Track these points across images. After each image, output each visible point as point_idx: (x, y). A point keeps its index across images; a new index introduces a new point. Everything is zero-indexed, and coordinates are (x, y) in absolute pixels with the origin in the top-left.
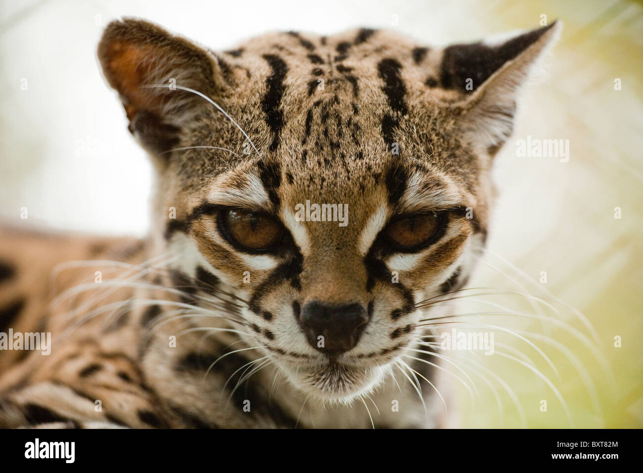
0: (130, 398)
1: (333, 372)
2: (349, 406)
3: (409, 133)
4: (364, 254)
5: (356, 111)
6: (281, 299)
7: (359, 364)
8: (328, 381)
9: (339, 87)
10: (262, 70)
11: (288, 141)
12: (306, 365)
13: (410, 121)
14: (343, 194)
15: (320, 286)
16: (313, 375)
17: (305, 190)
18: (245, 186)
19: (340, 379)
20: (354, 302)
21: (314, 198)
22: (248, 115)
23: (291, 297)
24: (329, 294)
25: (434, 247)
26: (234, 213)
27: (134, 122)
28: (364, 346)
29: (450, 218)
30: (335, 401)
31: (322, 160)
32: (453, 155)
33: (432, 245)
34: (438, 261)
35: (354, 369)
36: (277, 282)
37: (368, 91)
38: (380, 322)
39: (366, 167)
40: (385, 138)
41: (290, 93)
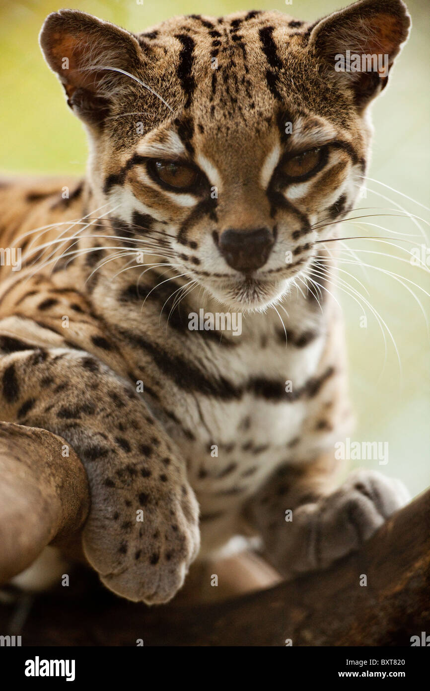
0: (84, 326)
1: (248, 287)
2: (264, 312)
3: (288, 85)
4: (266, 187)
5: (247, 71)
6: (203, 230)
7: (270, 278)
8: (245, 294)
9: (233, 54)
10: (175, 47)
11: (199, 100)
12: (226, 283)
13: (287, 74)
14: (244, 139)
15: (233, 217)
16: (232, 290)
17: (214, 138)
18: (167, 140)
19: (255, 292)
20: (261, 227)
21: (222, 144)
22: (167, 83)
23: (211, 229)
24: (241, 223)
25: (320, 174)
26: (160, 164)
27: (72, 98)
28: (273, 263)
29: (330, 150)
30: (252, 310)
31: (227, 113)
32: (325, 99)
33: (318, 172)
34: (324, 186)
35: (266, 283)
36: (199, 217)
37: (253, 54)
38: (284, 242)
39: (258, 114)
40: (270, 90)
41: (198, 62)
